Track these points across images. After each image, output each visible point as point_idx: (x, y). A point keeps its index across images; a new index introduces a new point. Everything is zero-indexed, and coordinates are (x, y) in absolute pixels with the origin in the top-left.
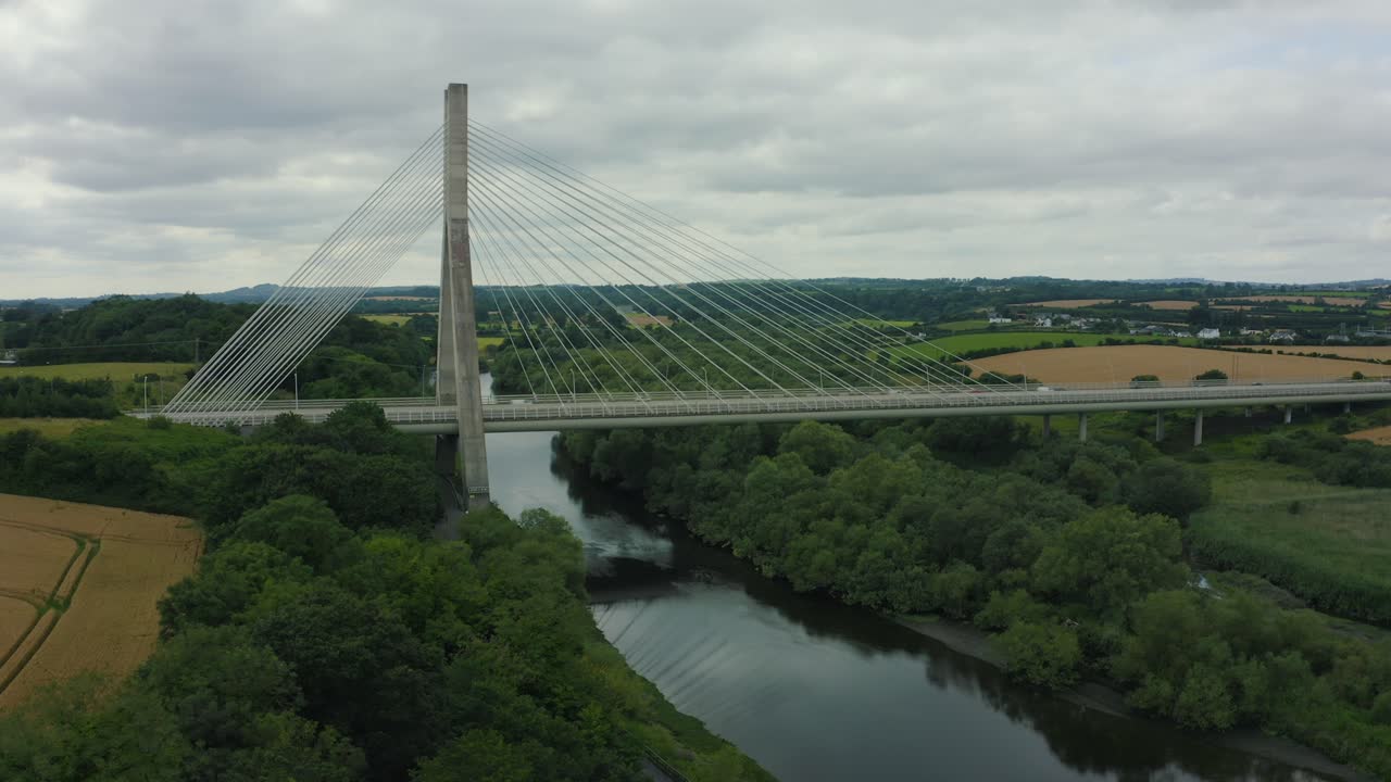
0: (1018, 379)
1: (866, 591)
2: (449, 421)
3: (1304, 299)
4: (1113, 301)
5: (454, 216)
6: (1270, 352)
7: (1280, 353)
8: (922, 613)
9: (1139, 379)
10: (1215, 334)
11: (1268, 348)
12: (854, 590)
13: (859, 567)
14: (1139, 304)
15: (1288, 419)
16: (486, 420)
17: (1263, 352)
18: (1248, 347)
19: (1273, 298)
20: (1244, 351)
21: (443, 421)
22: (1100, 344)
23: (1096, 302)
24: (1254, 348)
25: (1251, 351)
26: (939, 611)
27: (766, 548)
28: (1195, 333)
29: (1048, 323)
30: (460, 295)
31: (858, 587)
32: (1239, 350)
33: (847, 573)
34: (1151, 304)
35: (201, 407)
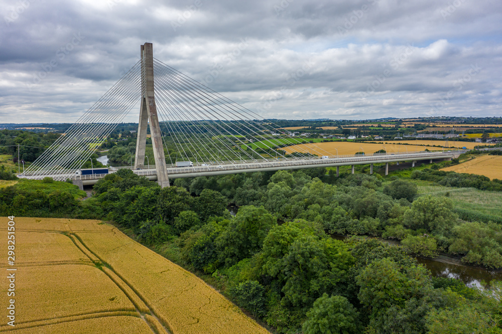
0: (307, 155)
1: (338, 229)
2: (153, 175)
3: (374, 125)
4: (308, 127)
5: (149, 96)
6: (382, 143)
7: (386, 143)
8: (362, 235)
9: (357, 153)
10: (354, 137)
11: (381, 142)
12: (333, 228)
13: (332, 220)
14: (318, 128)
15: (413, 165)
16: (168, 174)
17: (380, 143)
18: (374, 142)
19: (363, 125)
20: (373, 143)
21: (151, 175)
22: (322, 142)
23: (303, 127)
24: (376, 142)
25: (375, 143)
26: (367, 234)
27: (288, 215)
28: (347, 137)
29: (294, 135)
30: (154, 126)
31: (335, 227)
32: (371, 143)
33: (328, 223)
34: (322, 128)
35: (58, 172)
